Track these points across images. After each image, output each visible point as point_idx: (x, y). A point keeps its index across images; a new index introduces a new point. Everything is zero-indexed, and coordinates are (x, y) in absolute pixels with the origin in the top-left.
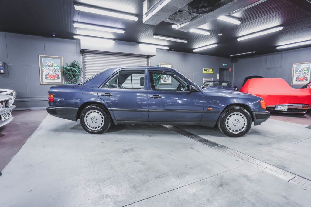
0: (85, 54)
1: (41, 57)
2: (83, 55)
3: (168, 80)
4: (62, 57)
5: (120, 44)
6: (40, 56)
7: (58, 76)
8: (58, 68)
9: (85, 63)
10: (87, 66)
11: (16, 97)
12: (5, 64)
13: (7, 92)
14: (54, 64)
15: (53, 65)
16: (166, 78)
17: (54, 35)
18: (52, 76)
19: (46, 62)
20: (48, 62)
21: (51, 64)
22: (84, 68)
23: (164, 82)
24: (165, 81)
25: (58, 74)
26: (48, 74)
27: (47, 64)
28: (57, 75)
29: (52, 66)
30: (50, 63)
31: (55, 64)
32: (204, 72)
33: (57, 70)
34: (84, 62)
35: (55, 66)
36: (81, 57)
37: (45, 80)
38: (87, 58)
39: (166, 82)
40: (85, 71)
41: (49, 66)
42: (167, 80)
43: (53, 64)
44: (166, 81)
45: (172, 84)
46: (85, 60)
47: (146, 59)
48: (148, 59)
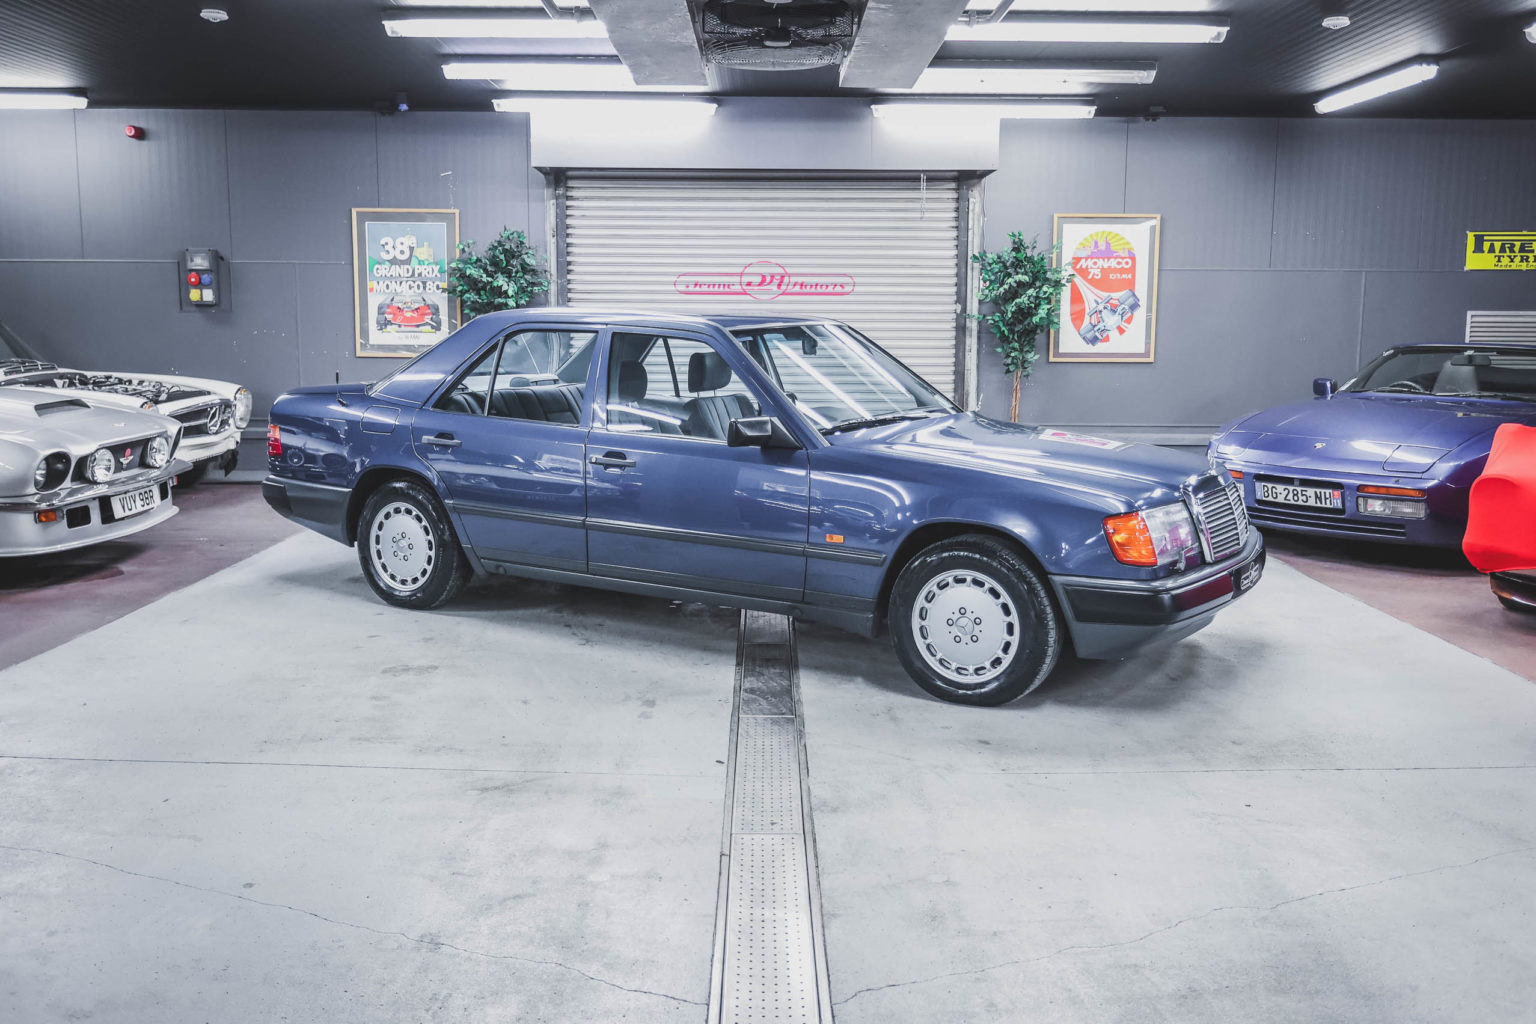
0: (571, 183)
1: (362, 218)
2: (561, 191)
3: (1121, 331)
4: (457, 212)
5: (747, 116)
6: (358, 213)
7: (436, 310)
8: (436, 268)
9: (568, 235)
10: (579, 257)
11: (248, 417)
12: (222, 258)
13: (209, 393)
14: (417, 252)
15: (411, 256)
16: (1106, 314)
17: (404, 107)
18: (409, 315)
19: (382, 242)
20: (391, 244)
21: (402, 252)
22: (564, 268)
23: (1090, 349)
24: (1094, 341)
25: (437, 303)
26: (388, 302)
27: (388, 252)
28: (428, 306)
29: (408, 261)
30: (399, 248)
31: (422, 253)
32: (1475, 261)
33: (430, 279)
34: (562, 230)
35: (420, 262)
36: (551, 207)
37: (376, 337)
38: (578, 208)
39: (1100, 348)
40: (569, 281)
41: (394, 262)
42: (1114, 334)
43: (412, 249)
44: (1107, 339)
45: (1151, 359)
46: (569, 221)
47: (953, 195)
48: (965, 191)
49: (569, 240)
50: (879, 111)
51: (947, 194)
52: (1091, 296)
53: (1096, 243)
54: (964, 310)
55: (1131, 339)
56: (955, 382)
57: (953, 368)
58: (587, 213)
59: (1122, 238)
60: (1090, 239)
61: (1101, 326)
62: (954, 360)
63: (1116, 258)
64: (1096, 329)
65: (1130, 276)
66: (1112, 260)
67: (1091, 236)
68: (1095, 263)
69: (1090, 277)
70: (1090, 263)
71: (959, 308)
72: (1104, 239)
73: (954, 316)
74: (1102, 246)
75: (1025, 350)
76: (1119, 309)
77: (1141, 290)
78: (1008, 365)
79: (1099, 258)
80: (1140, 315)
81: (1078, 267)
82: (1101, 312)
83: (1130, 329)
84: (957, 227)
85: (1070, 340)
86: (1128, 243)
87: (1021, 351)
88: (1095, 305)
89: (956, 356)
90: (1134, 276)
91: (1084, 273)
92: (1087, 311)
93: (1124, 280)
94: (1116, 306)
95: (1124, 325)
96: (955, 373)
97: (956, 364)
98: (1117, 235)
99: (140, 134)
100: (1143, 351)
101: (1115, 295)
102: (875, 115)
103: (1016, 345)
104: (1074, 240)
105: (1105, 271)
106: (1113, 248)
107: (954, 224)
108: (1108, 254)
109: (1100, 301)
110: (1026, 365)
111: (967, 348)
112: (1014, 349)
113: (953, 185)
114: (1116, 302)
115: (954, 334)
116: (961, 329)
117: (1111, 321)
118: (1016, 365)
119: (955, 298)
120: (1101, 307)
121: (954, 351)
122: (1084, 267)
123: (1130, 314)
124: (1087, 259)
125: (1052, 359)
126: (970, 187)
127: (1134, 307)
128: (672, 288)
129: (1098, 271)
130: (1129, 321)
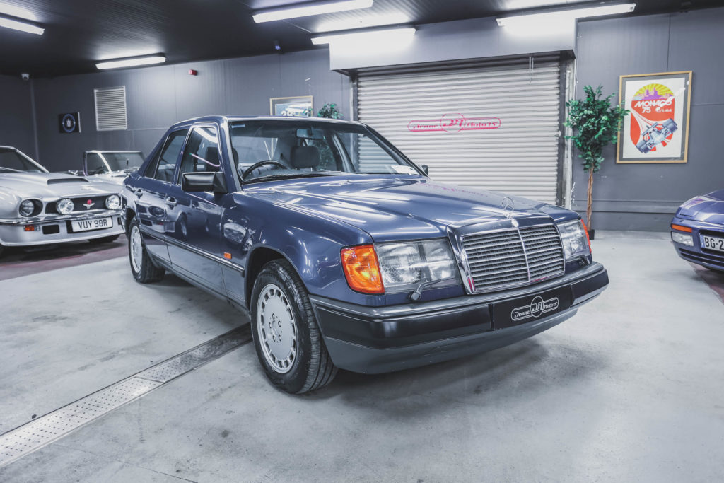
0: (360, 79)
1: (274, 102)
2: (355, 83)
3: (664, 144)
4: (312, 97)
6: (272, 101)
9: (358, 105)
16: (654, 134)
17: (278, 48)
23: (643, 155)
24: (646, 150)
34: (356, 102)
36: (351, 91)
38: (363, 91)
39: (650, 154)
42: (659, 146)
44: (654, 149)
45: (685, 161)
46: (359, 98)
47: (557, 69)
48: (564, 67)
49: (359, 107)
50: (502, 22)
51: (553, 70)
52: (643, 124)
53: (648, 91)
54: (563, 134)
55: (672, 149)
56: (558, 175)
57: (557, 168)
58: (367, 93)
59: (666, 87)
60: (643, 89)
61: (651, 141)
62: (557, 163)
63: (661, 100)
64: (647, 143)
65: (671, 110)
66: (658, 101)
67: (644, 87)
68: (647, 104)
69: (643, 112)
70: (643, 103)
71: (560, 133)
72: (653, 89)
73: (557, 138)
74: (652, 93)
75: (596, 155)
76: (663, 131)
77: (678, 119)
78: (584, 165)
79: (649, 100)
80: (678, 135)
81: (635, 106)
82: (650, 133)
83: (670, 143)
84: (559, 88)
85: (630, 150)
86: (669, 90)
87: (593, 156)
88: (647, 129)
89: (558, 161)
90: (673, 111)
91: (639, 110)
92: (642, 132)
93: (667, 113)
94: (661, 129)
95: (666, 140)
96: (558, 170)
97: (558, 166)
98: (662, 86)
99: (195, 73)
100: (679, 156)
101: (661, 122)
102: (499, 25)
103: (590, 153)
104: (634, 89)
105: (653, 108)
106: (659, 94)
107: (557, 86)
108: (656, 97)
109: (650, 126)
110: (596, 164)
111: (566, 156)
112: (588, 156)
113: (557, 64)
114: (661, 127)
115: (557, 148)
116: (562, 146)
117: (657, 138)
118: (590, 165)
119: (558, 128)
120: (651, 130)
121: (557, 158)
122: (639, 106)
123: (670, 133)
124: (641, 101)
125: (618, 162)
126: (567, 64)
127: (673, 129)
128: (407, 129)
129: (648, 109)
130: (670, 138)
